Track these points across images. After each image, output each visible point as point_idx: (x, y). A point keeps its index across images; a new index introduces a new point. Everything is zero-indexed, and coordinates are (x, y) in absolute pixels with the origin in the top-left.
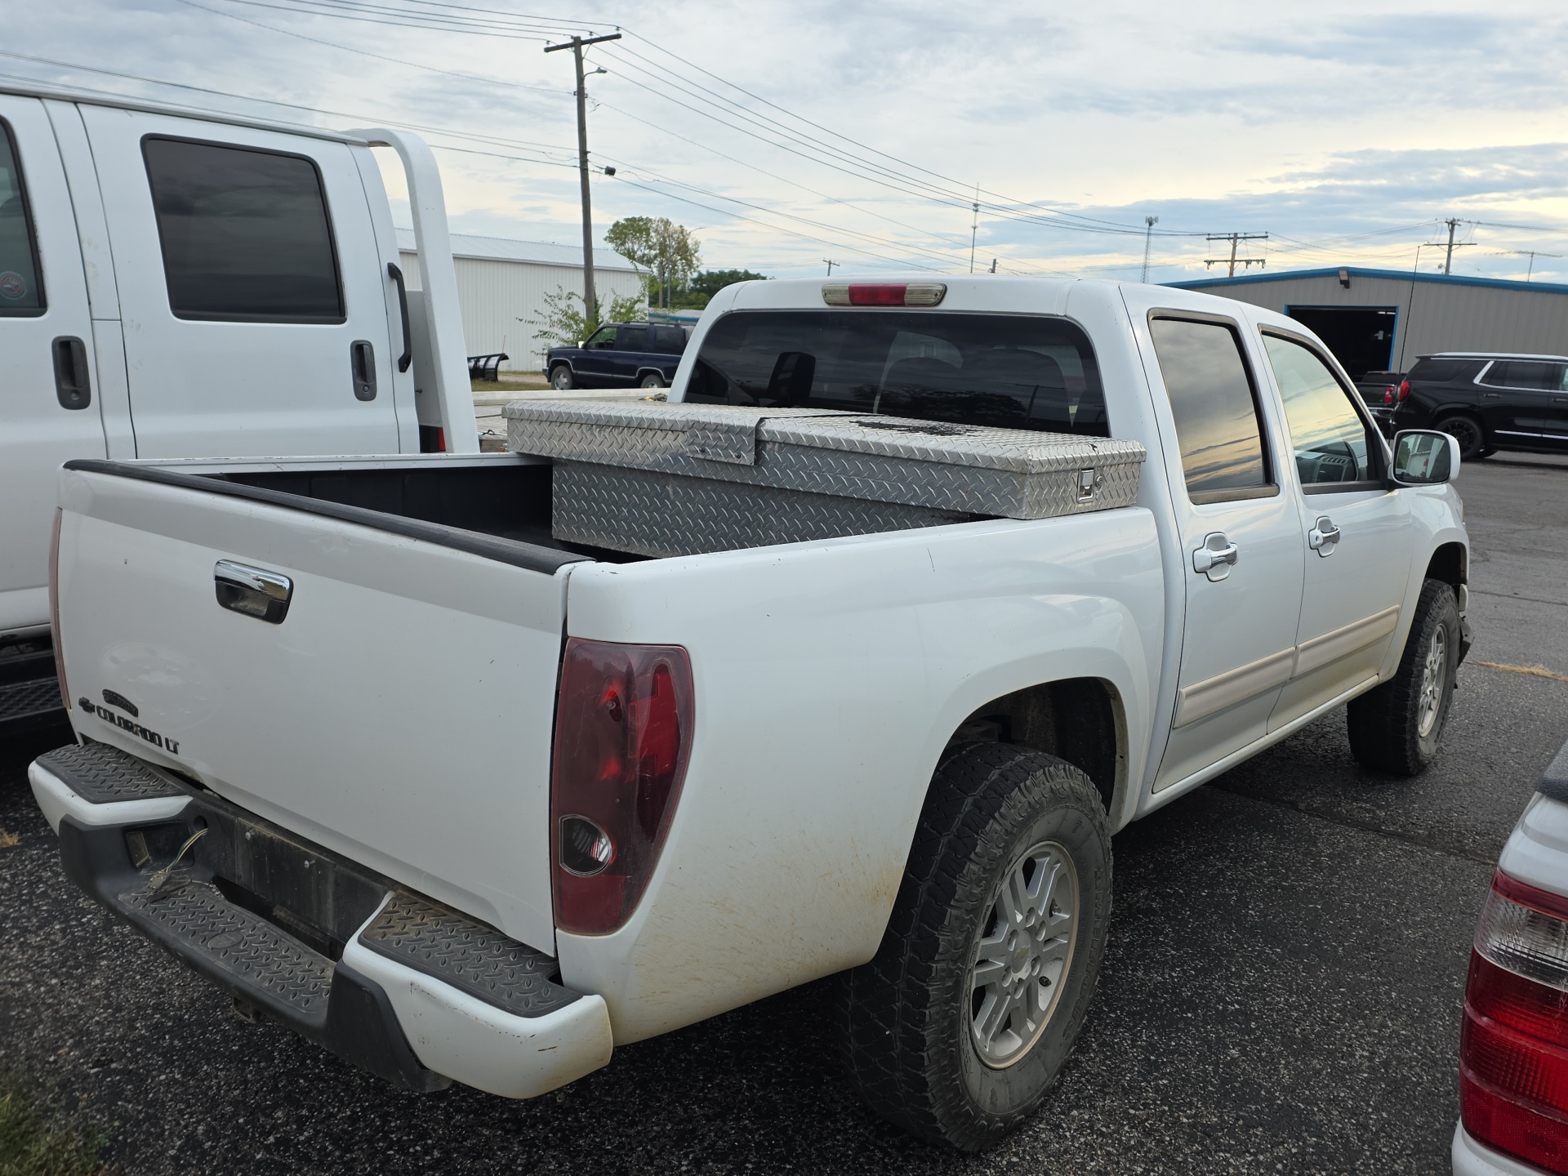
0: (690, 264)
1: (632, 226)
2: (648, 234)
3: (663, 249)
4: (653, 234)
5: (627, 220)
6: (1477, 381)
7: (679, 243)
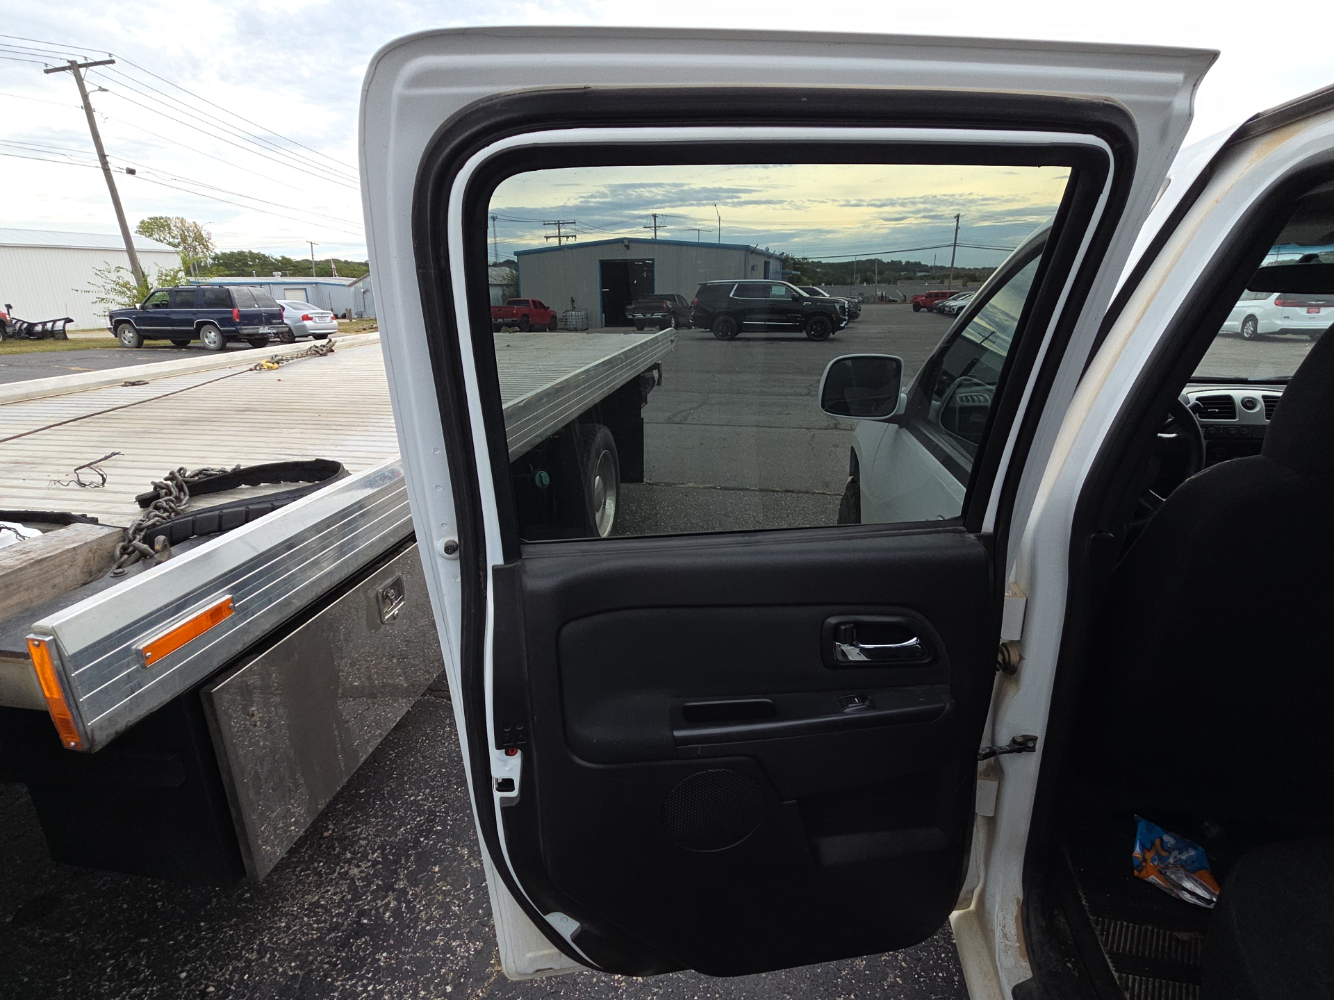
0: (207, 247)
1: (156, 223)
2: (170, 228)
3: (184, 240)
5: (151, 219)
6: (731, 295)
7: (195, 234)
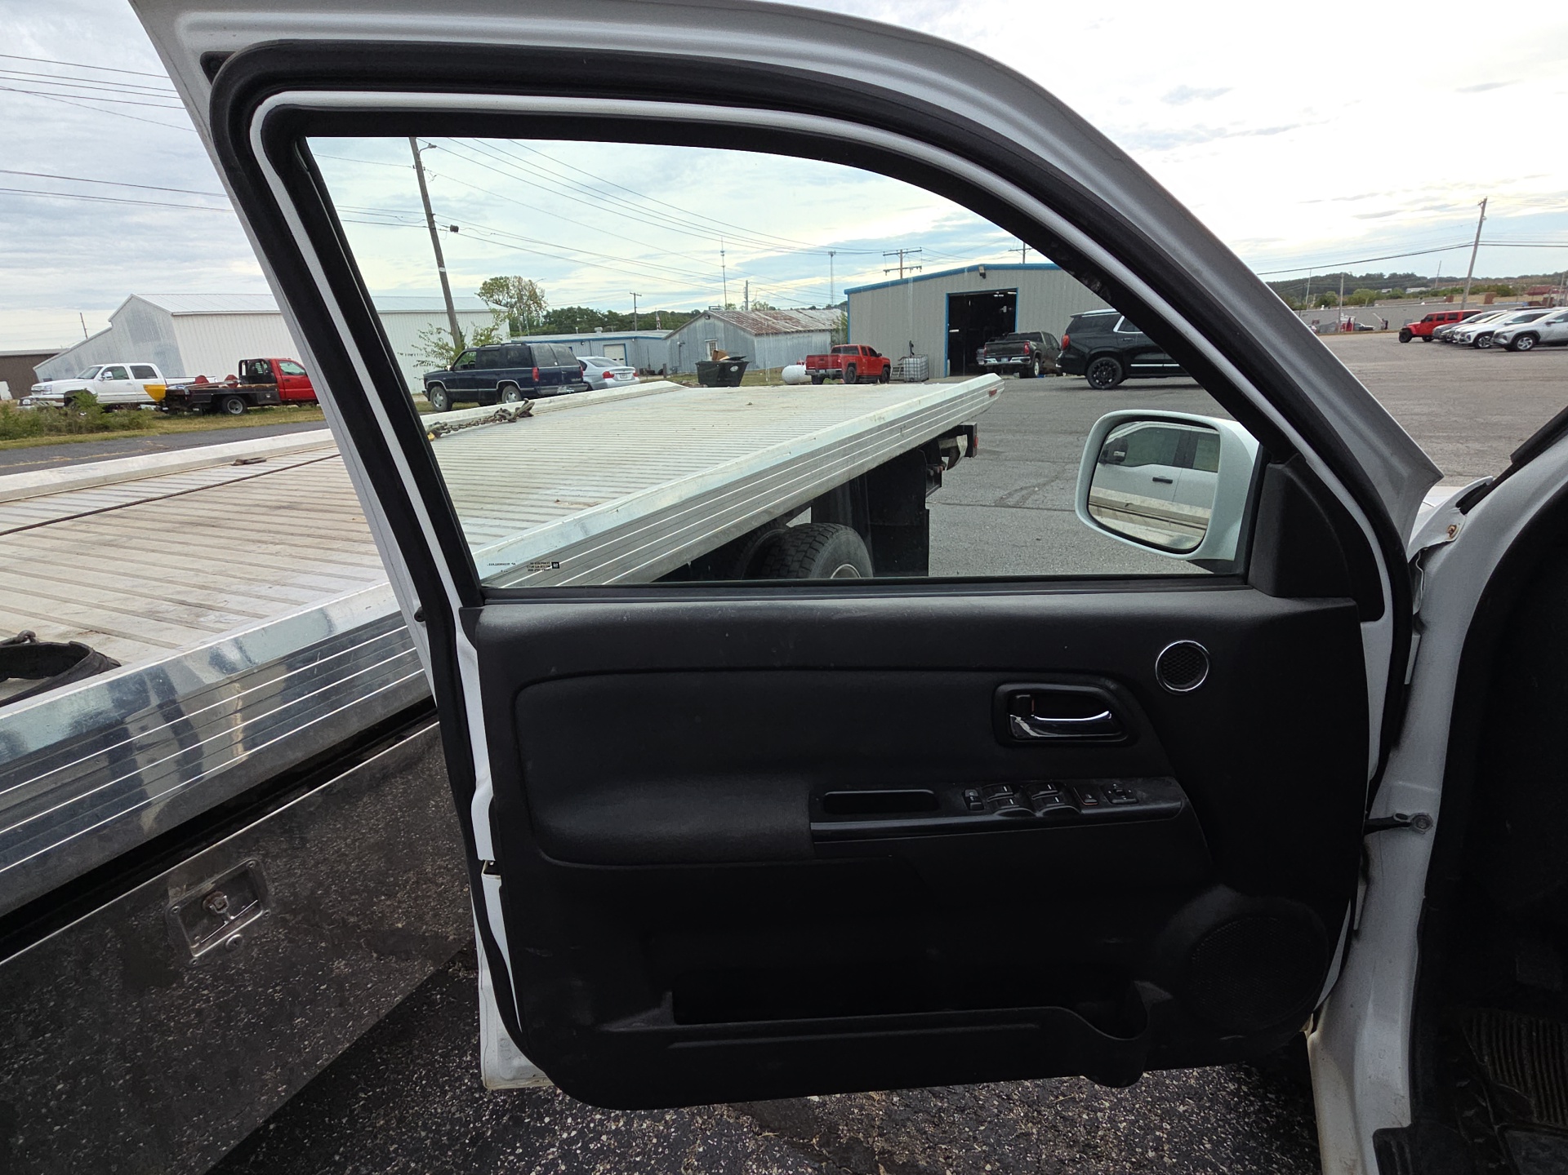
0: (540, 307)
1: (496, 283)
2: (508, 288)
3: (520, 298)
4: (511, 288)
5: (492, 280)
6: (1116, 329)
7: (530, 292)
